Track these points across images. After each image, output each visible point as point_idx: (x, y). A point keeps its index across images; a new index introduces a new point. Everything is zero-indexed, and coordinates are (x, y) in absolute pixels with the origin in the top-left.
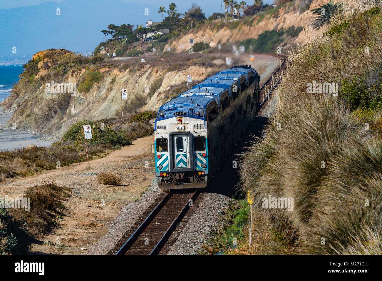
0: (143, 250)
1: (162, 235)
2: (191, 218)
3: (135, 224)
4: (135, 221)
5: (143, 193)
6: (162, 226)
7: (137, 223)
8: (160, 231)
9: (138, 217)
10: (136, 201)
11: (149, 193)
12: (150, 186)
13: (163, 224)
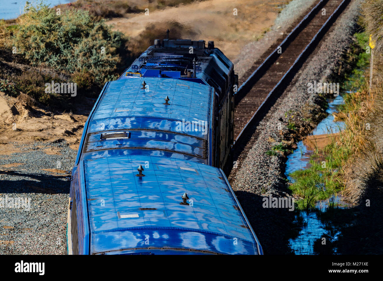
0: (263, 89)
1: (283, 75)
2: (313, 59)
3: (255, 63)
4: (255, 61)
5: (265, 32)
6: (283, 66)
7: (258, 63)
8: (281, 72)
9: (258, 56)
10: (258, 40)
11: (271, 33)
12: (272, 26)
13: (284, 64)
